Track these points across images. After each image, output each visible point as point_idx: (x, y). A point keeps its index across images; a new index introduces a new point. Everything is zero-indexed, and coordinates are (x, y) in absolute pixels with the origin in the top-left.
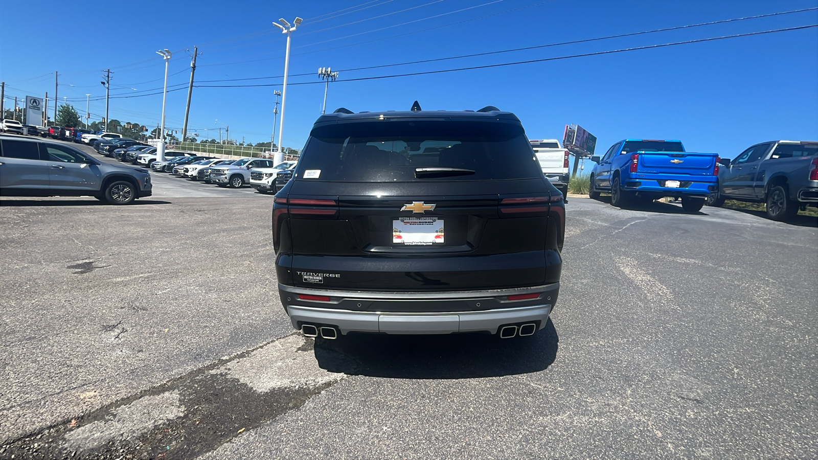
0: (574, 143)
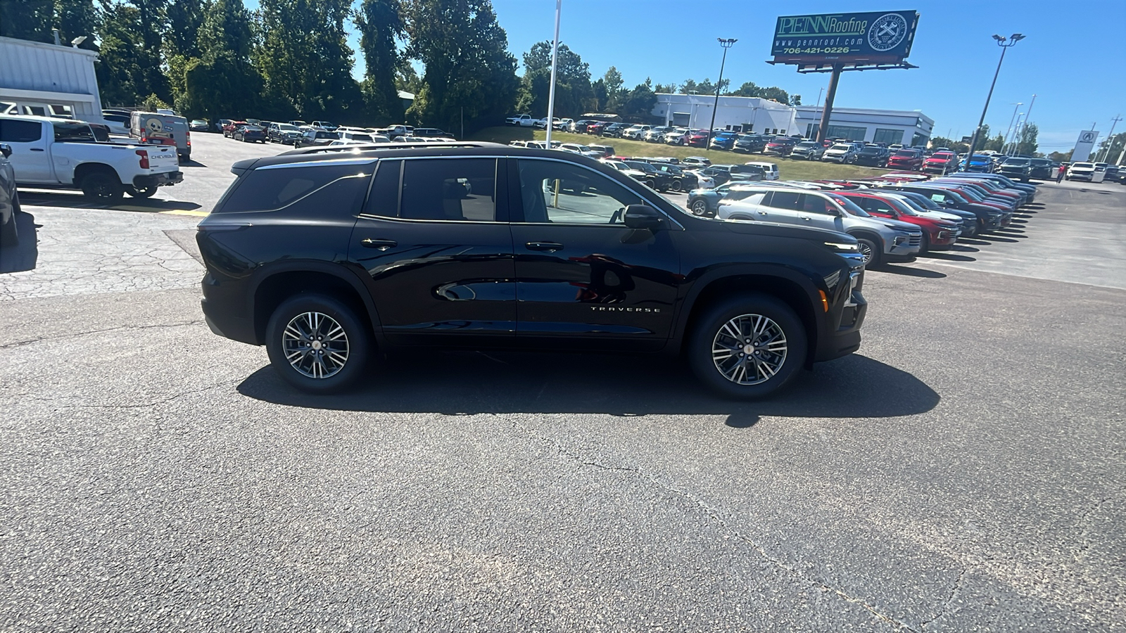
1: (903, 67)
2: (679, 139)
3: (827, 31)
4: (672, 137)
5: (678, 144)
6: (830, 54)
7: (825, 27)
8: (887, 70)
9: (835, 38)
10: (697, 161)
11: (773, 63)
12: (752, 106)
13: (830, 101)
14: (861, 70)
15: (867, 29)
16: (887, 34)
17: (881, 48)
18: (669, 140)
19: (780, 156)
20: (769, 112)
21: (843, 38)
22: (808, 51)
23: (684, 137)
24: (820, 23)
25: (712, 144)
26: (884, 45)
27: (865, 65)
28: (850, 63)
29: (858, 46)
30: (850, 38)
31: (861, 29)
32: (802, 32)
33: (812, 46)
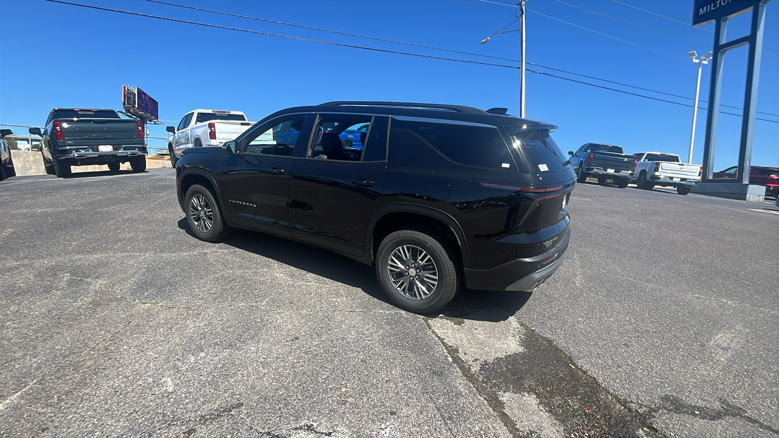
0: (136, 106)
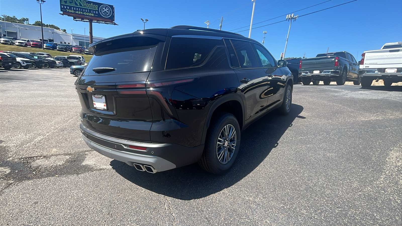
1: (113, 24)
2: (25, 43)
3: (83, 6)
4: (19, 43)
5: (25, 46)
6: (86, 15)
7: (82, 4)
8: (108, 24)
9: (87, 9)
10: (43, 54)
11: (63, 15)
12: (51, 32)
13: (91, 33)
14: (99, 23)
15: (98, 8)
16: (105, 12)
17: (105, 16)
18: (17, 44)
19: (80, 53)
20: (60, 35)
21: (90, 10)
22: (77, 12)
23: (27, 43)
24: (79, 2)
25: (45, 47)
26: (105, 15)
27: (101, 21)
28: (95, 20)
29: (96, 14)
30: (93, 10)
31: (96, 8)
32: (72, 4)
33: (78, 11)
